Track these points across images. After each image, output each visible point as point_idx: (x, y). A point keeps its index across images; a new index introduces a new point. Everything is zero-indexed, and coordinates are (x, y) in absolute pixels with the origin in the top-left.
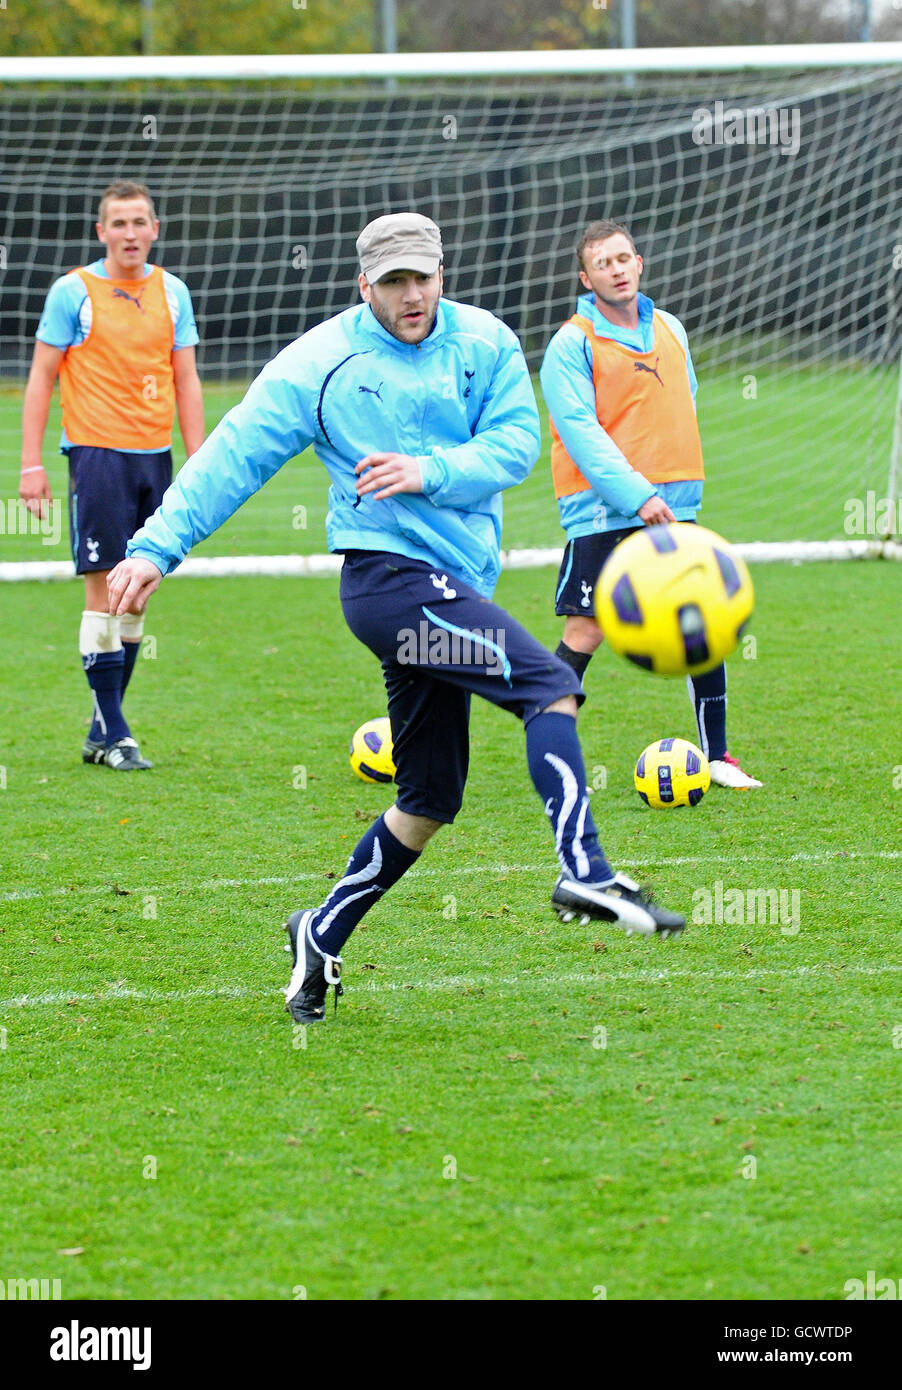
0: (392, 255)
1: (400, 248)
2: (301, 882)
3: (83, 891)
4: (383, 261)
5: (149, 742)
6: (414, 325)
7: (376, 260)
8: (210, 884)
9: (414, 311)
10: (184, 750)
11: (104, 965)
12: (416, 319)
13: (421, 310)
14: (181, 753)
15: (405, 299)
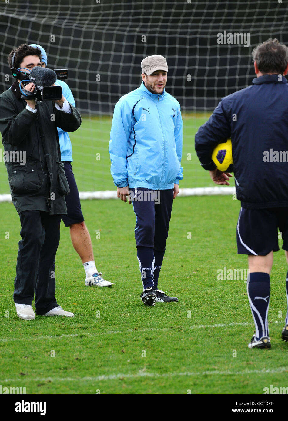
0: (155, 66)
1: (158, 64)
2: (231, 326)
3: (140, 330)
4: (152, 68)
5: (184, 266)
6: (160, 88)
7: (150, 68)
8: (193, 327)
9: (161, 84)
10: (198, 269)
11: (140, 362)
12: (161, 86)
13: (163, 84)
14: (197, 271)
15: (158, 80)
